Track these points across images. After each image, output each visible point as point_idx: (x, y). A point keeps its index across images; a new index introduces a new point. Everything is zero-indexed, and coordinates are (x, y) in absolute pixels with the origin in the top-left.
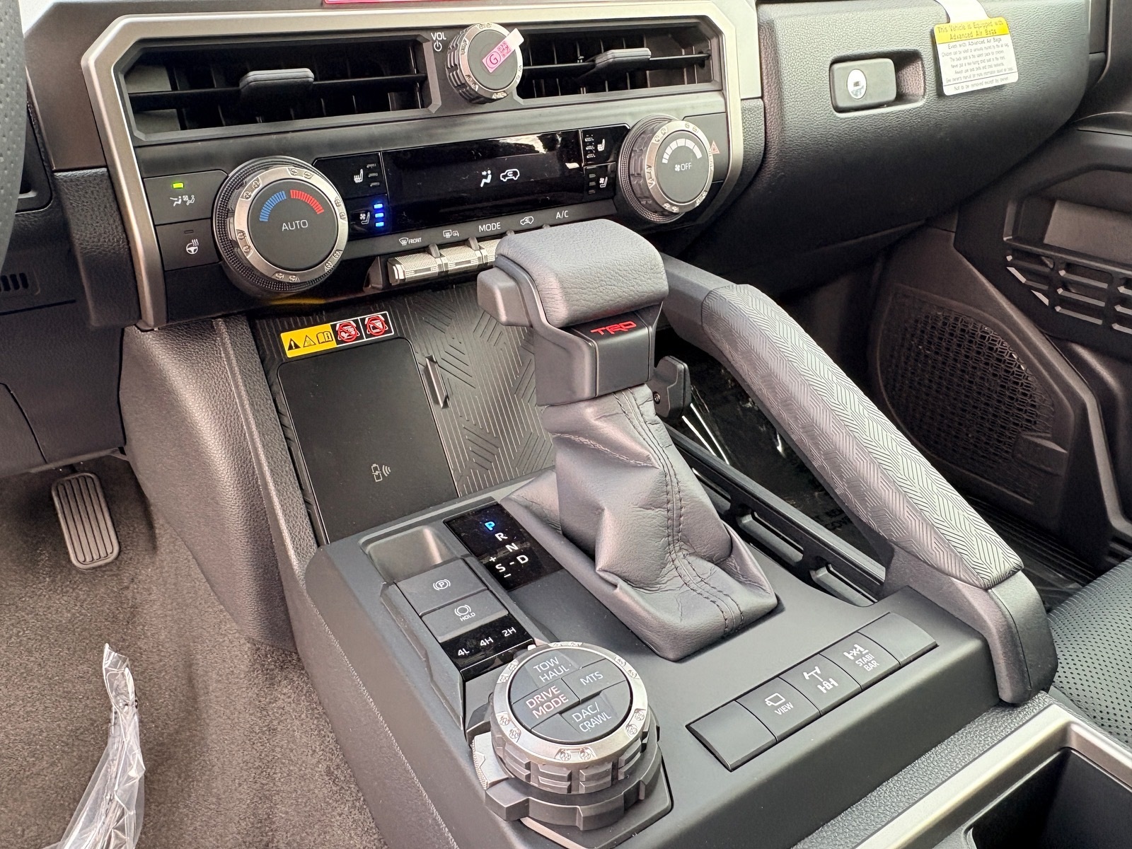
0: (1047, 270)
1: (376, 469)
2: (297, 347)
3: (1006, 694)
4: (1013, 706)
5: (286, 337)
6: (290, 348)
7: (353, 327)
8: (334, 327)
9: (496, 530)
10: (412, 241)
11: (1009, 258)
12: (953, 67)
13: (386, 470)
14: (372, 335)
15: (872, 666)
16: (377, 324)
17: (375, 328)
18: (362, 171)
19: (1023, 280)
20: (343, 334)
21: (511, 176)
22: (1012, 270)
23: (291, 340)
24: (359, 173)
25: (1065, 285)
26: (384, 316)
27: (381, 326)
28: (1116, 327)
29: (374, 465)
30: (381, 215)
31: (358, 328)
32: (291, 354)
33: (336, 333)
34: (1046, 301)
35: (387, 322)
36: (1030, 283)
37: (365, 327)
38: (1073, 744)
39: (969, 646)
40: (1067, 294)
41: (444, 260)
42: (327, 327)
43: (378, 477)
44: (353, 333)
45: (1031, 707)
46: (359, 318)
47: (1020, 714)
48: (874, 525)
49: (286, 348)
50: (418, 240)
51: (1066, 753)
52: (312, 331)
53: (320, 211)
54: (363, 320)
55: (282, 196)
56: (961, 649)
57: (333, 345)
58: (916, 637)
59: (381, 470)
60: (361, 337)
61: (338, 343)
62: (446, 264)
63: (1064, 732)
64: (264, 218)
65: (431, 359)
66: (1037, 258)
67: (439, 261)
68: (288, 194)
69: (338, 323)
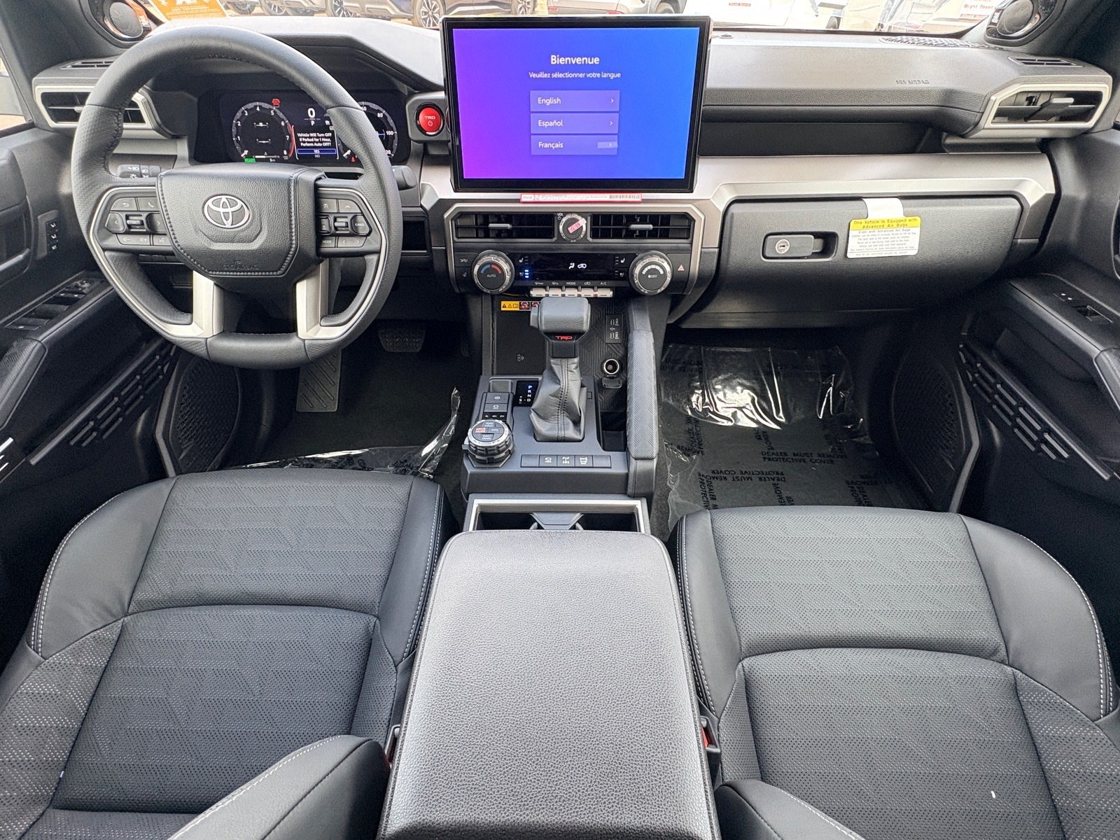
1: (519, 356)
2: (506, 307)
5: (503, 303)
6: (503, 307)
8: (520, 303)
10: (539, 284)
12: (859, 243)
13: (523, 358)
16: (536, 306)
18: (524, 258)
19: (964, 361)
21: (582, 267)
22: (961, 354)
23: (505, 304)
24: (522, 259)
30: (528, 274)
31: (528, 305)
33: (520, 305)
34: (970, 378)
41: (549, 293)
42: (518, 302)
43: (519, 359)
44: (526, 306)
50: (542, 284)
52: (512, 303)
53: (500, 272)
54: (531, 303)
55: (489, 266)
57: (518, 309)
59: (521, 357)
60: (528, 309)
61: (520, 309)
64: (483, 271)
67: (547, 293)
68: (491, 266)
69: (522, 302)
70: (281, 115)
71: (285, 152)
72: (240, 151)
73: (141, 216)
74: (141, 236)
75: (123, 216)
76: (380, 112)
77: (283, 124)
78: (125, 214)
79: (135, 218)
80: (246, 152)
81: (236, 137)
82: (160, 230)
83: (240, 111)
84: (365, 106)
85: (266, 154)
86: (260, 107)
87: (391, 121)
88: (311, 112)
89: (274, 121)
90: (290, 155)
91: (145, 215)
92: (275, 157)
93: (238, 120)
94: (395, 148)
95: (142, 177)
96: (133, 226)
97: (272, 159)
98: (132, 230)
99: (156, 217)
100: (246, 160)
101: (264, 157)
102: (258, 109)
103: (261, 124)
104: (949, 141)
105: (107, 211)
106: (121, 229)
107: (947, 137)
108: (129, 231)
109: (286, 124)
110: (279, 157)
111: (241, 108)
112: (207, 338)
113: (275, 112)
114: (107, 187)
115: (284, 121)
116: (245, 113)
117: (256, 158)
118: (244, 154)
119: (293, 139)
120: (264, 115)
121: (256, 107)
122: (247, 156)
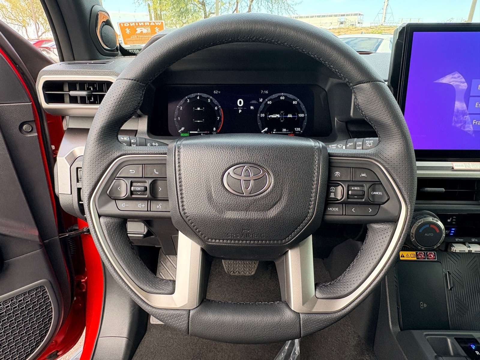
1: (422, 304)
2: (404, 257)
6: (402, 257)
7: (423, 254)
8: (417, 253)
9: (476, 350)
10: (460, 240)
13: (425, 305)
14: (429, 259)
16: (431, 256)
17: (430, 256)
18: (451, 219)
20: (419, 256)
23: (402, 254)
24: (450, 219)
26: (434, 253)
27: (433, 257)
29: (422, 302)
30: (453, 232)
31: (425, 255)
32: (401, 258)
33: (417, 255)
35: (435, 255)
37: (427, 255)
41: (471, 249)
42: (415, 253)
43: (422, 307)
44: (423, 256)
46: (426, 252)
49: (400, 256)
50: (462, 240)
52: (409, 253)
53: (438, 231)
54: (427, 253)
55: (428, 226)
57: (415, 259)
59: (423, 305)
60: (425, 259)
61: (417, 258)
62: (472, 251)
64: (421, 231)
65: (448, 272)
67: (469, 249)
68: (430, 226)
70: (216, 102)
71: (214, 129)
72: (178, 128)
73: (145, 182)
74: (140, 202)
75: (128, 182)
76: (295, 100)
77: (216, 108)
78: (130, 180)
79: (139, 184)
80: (183, 129)
81: (177, 118)
82: (160, 196)
83: (184, 99)
84: (283, 96)
85: (199, 130)
86: (200, 96)
87: (303, 107)
88: (240, 102)
89: (209, 107)
90: (218, 131)
91: (149, 181)
92: (206, 132)
93: (181, 106)
94: (304, 127)
95: (130, 145)
96: (134, 193)
97: (203, 133)
98: (133, 196)
99: (160, 183)
100: (182, 135)
101: (197, 132)
102: (198, 98)
103: (199, 109)
105: (113, 177)
106: (123, 194)
108: (130, 198)
109: (218, 109)
110: (209, 132)
111: (185, 97)
112: (190, 310)
113: (211, 100)
114: (118, 154)
115: (218, 107)
116: (187, 101)
117: (190, 133)
118: (181, 130)
119: (222, 119)
120: (202, 102)
121: (197, 96)
122: (182, 132)
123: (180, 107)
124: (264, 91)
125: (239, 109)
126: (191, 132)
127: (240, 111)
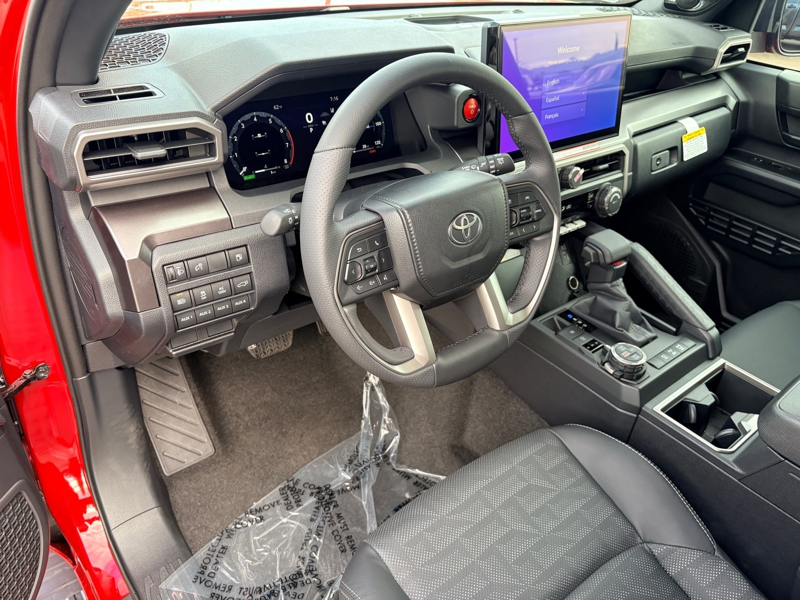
0: (705, 211)
3: (711, 356)
4: (712, 359)
11: (691, 204)
15: (683, 349)
19: (695, 213)
21: (569, 207)
22: (692, 209)
25: (712, 217)
28: (731, 236)
34: (704, 223)
36: (698, 215)
38: (726, 367)
39: (702, 345)
40: (713, 222)
45: (716, 359)
47: (714, 361)
48: (677, 315)
51: (724, 369)
56: (701, 346)
58: (691, 343)
63: (724, 364)
66: (703, 206)
70: (279, 122)
71: (286, 161)
72: (238, 170)
77: (281, 131)
80: (245, 169)
81: (233, 154)
83: (236, 125)
85: (266, 167)
86: (258, 117)
88: (309, 117)
89: (272, 130)
90: (291, 163)
92: (276, 168)
93: (234, 135)
94: (383, 138)
97: (273, 170)
100: (246, 178)
101: (264, 170)
102: (255, 119)
103: (259, 135)
104: (685, 76)
107: (682, 74)
109: (284, 131)
110: (279, 167)
111: (237, 121)
113: (273, 120)
115: (283, 128)
116: (242, 126)
117: (255, 174)
118: (242, 172)
119: (293, 145)
120: (262, 125)
121: (253, 117)
122: (246, 174)
123: (233, 137)
124: (333, 97)
125: (310, 128)
126: (256, 172)
127: (311, 130)
